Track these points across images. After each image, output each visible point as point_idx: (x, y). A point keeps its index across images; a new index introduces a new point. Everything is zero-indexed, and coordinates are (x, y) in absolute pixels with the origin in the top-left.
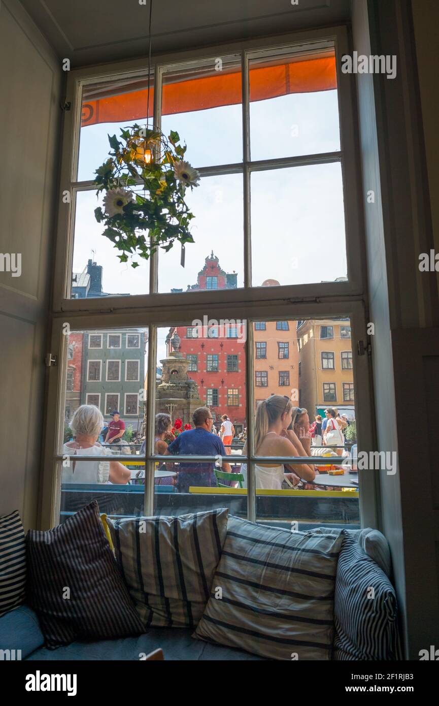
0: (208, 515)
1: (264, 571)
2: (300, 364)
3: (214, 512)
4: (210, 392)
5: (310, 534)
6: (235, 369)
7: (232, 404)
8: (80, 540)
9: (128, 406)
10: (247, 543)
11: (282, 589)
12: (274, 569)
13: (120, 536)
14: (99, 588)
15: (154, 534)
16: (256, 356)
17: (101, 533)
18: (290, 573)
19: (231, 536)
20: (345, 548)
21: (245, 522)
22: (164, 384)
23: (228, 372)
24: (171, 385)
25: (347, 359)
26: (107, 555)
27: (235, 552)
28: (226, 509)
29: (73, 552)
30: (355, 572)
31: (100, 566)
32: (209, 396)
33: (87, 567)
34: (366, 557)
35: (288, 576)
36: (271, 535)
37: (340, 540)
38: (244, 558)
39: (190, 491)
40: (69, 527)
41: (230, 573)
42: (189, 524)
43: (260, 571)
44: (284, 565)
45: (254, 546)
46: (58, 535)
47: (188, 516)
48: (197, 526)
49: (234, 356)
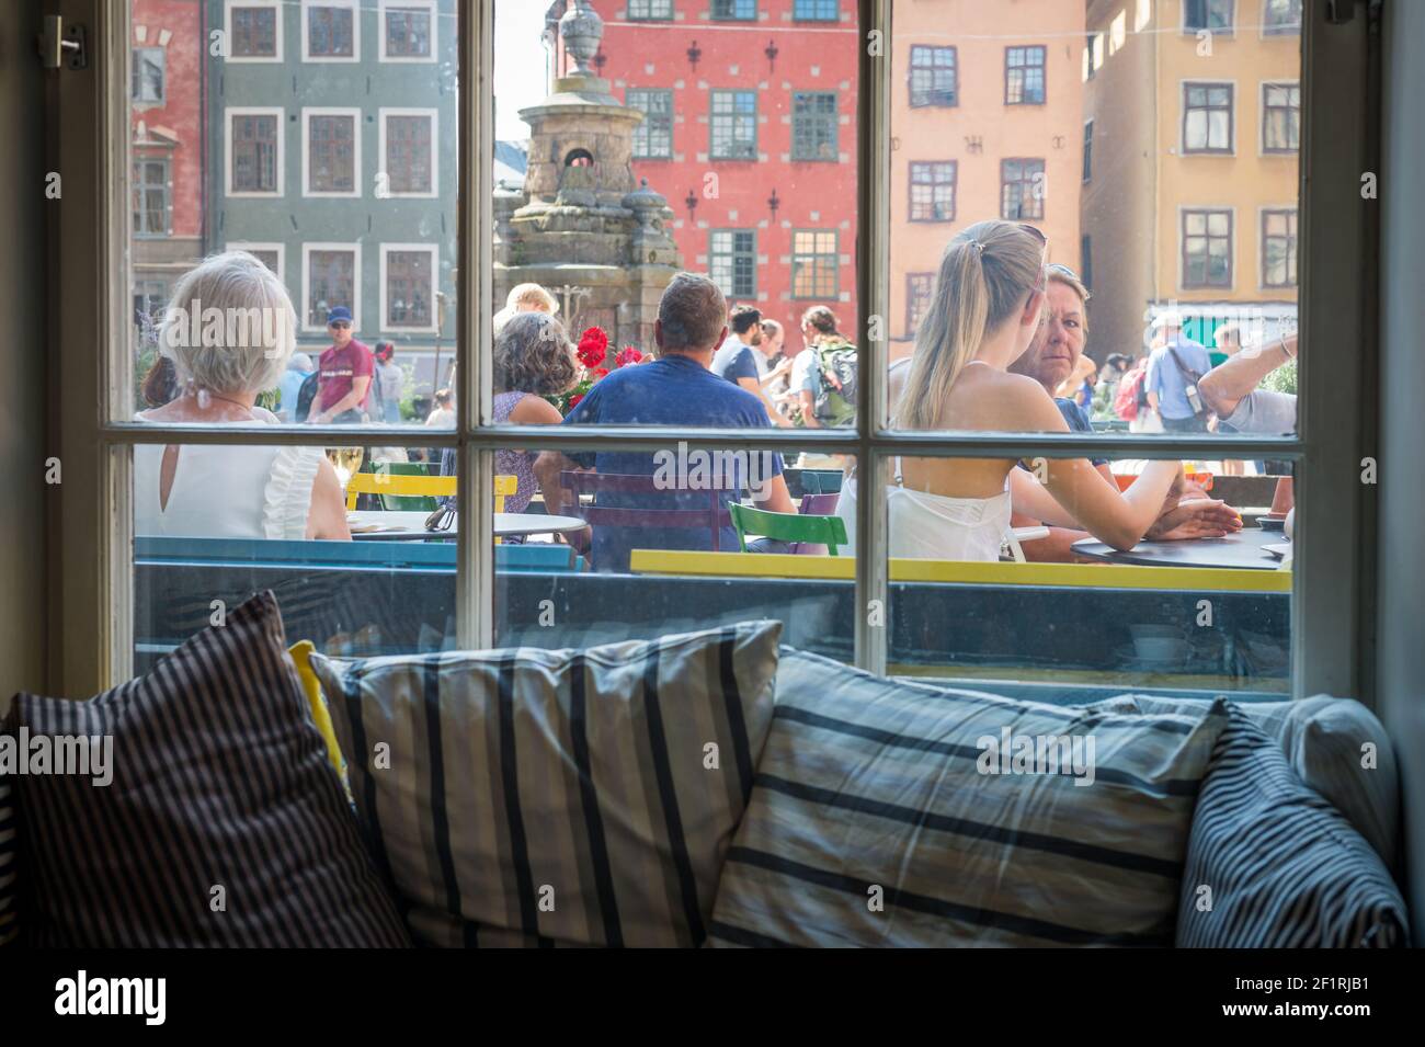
0: (703, 646)
1: (912, 844)
2: (1089, 128)
3: (724, 634)
4: (724, 242)
5: (1092, 713)
6: (827, 150)
7: (809, 293)
8: (211, 730)
9: (393, 296)
10: (850, 746)
11: (979, 904)
12: (949, 835)
13: (365, 717)
14: (292, 899)
15: (495, 711)
16: (911, 95)
17: (291, 709)
18: (1009, 849)
19: (792, 723)
20: (1225, 763)
21: (844, 672)
22: (535, 205)
23: (798, 162)
24: (566, 210)
25: (1286, 109)
26: (321, 788)
27: (805, 777)
28: (772, 622)
29: (190, 772)
30: (1256, 844)
31: (295, 825)
32: (717, 260)
33: (244, 827)
34: (1304, 793)
35: (1004, 859)
36: (943, 716)
37: (1210, 736)
38: (836, 799)
39: (633, 566)
40: (170, 684)
41: (783, 851)
42: (630, 676)
43: (899, 842)
44: (989, 822)
45: (877, 754)
46: (127, 712)
47: (628, 648)
48: (659, 683)
49: (821, 98)
